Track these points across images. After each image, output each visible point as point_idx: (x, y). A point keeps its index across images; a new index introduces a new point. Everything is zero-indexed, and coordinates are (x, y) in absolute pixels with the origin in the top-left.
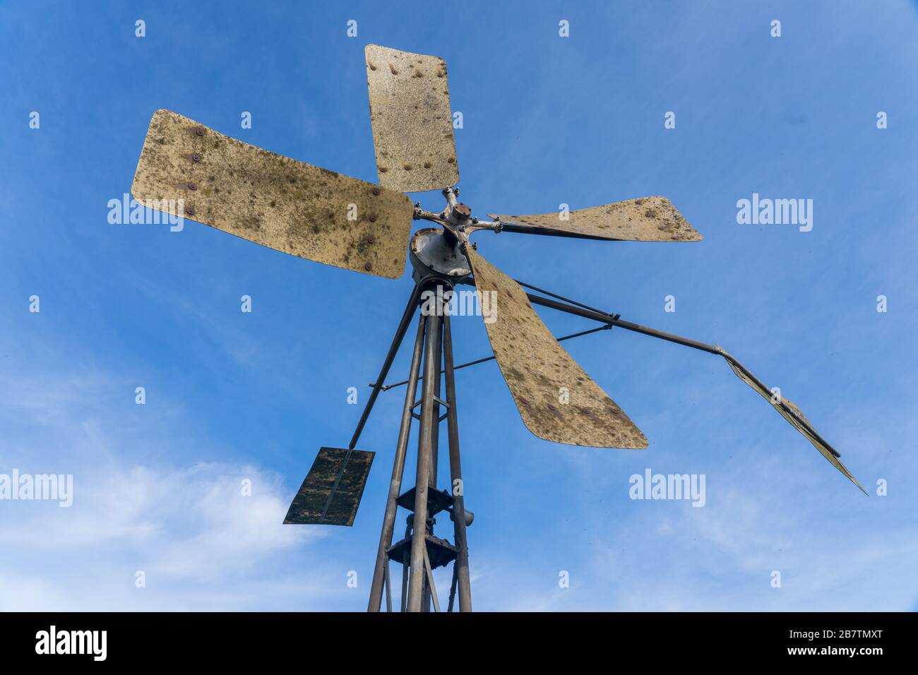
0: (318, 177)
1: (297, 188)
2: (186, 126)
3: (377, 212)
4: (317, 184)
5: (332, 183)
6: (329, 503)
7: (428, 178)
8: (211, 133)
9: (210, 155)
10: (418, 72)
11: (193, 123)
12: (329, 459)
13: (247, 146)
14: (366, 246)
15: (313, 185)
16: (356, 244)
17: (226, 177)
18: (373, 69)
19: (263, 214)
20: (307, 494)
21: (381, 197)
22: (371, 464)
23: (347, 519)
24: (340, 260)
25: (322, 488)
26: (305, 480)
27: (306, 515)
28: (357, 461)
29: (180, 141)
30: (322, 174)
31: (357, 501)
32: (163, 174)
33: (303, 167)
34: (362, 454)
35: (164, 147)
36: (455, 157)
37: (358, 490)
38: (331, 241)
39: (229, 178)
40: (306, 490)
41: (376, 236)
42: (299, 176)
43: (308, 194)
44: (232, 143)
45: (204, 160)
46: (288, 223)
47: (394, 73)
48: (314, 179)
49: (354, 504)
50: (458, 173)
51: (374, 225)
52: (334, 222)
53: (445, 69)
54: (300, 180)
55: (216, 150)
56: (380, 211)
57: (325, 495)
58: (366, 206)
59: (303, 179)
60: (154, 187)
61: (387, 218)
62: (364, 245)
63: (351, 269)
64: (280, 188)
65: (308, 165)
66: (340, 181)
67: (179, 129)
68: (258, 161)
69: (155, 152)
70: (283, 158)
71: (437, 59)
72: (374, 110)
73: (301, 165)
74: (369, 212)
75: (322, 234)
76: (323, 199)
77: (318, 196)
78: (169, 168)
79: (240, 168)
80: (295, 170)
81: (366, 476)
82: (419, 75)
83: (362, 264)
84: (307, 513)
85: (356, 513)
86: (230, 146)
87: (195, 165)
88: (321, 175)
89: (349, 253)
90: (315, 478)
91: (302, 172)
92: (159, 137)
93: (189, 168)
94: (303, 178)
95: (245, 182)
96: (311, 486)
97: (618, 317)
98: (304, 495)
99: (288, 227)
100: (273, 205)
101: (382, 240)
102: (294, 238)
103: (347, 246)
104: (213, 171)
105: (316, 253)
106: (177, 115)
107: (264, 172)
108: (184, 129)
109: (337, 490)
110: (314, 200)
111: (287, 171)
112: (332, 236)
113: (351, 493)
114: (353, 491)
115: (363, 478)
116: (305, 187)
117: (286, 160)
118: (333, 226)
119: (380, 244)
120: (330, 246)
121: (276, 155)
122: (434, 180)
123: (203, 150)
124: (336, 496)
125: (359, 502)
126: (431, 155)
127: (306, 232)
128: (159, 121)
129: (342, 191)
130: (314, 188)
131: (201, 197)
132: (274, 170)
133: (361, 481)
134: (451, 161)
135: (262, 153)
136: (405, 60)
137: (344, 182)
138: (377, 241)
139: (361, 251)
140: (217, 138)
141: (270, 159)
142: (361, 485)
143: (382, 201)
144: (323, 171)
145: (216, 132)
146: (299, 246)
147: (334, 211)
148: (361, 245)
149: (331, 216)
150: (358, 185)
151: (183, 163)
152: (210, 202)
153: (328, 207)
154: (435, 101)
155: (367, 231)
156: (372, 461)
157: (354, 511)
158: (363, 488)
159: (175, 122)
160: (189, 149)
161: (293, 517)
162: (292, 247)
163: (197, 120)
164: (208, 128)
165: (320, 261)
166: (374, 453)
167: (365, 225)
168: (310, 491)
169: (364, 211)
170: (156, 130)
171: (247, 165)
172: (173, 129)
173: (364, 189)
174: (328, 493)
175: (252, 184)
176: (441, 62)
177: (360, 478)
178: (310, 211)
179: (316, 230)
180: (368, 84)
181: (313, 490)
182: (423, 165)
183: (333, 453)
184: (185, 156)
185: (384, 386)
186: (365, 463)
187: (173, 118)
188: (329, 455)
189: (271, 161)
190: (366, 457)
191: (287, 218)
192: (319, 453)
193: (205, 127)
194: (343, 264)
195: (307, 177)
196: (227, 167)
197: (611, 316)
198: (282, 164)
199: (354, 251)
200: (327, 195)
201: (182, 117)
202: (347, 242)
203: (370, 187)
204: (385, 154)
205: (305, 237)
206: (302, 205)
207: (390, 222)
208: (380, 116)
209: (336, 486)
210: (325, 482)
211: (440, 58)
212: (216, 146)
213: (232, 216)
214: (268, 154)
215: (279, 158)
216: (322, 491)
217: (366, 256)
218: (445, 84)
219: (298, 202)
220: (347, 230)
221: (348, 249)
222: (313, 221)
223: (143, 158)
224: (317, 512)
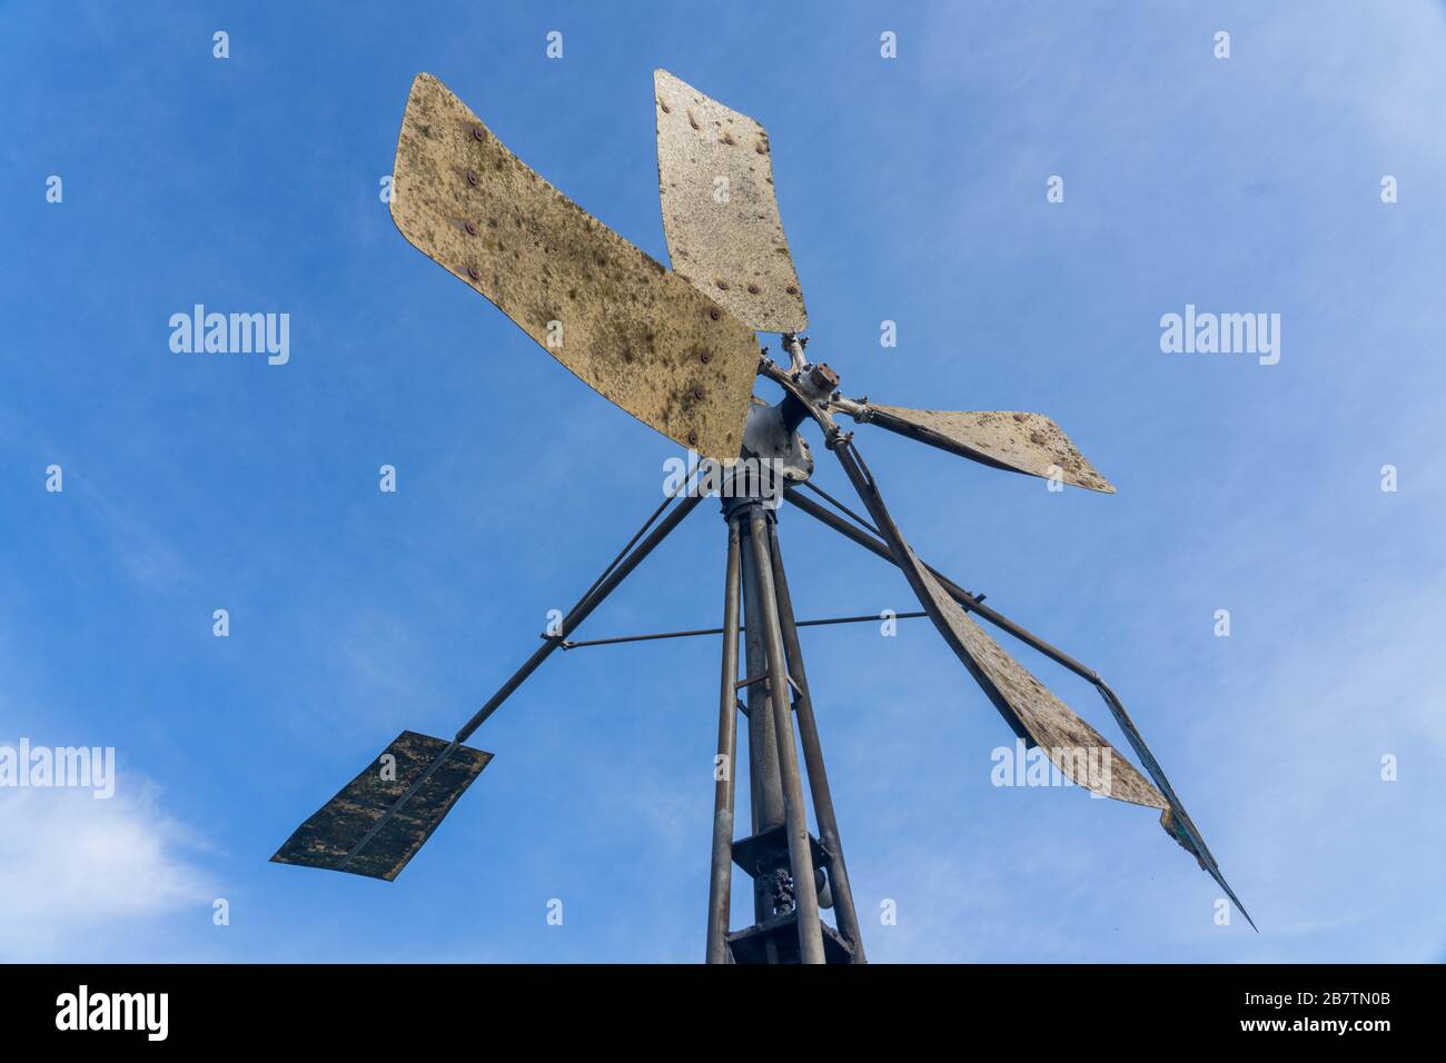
0: (637, 266)
1: (607, 276)
2: (460, 116)
3: (712, 349)
4: (635, 277)
5: (657, 283)
6: (371, 834)
7: (757, 309)
8: (493, 140)
9: (490, 179)
10: (728, 135)
11: (470, 115)
12: (409, 754)
13: (541, 182)
14: (692, 402)
15: (629, 278)
16: (680, 395)
17: (511, 226)
18: (666, 110)
19: (560, 308)
20: (339, 812)
21: (718, 325)
22: (477, 773)
23: (388, 868)
24: (657, 418)
25: (371, 806)
26: (349, 786)
27: (318, 850)
28: (456, 766)
29: (449, 139)
30: (644, 262)
31: (421, 838)
32: (430, 191)
33: (619, 242)
34: (472, 755)
35: (431, 144)
36: (797, 287)
37: (432, 818)
38: (646, 380)
39: (515, 229)
40: (342, 803)
41: (707, 389)
42: (612, 256)
43: (620, 290)
44: (520, 168)
45: (482, 187)
46: (591, 333)
47: (695, 126)
48: (631, 267)
49: (415, 841)
50: (805, 313)
51: (707, 368)
52: (652, 350)
53: (766, 142)
54: (612, 264)
55: (498, 173)
56: (717, 347)
57: (371, 818)
58: (699, 334)
59: (615, 263)
60: (421, 212)
61: (725, 362)
62: (690, 398)
63: (671, 436)
64: (584, 269)
65: (625, 242)
66: (667, 282)
67: (449, 118)
68: (556, 213)
69: (417, 147)
70: (591, 218)
71: (754, 123)
72: (664, 176)
73: (616, 238)
74: (701, 345)
75: (634, 365)
76: (639, 306)
77: (634, 298)
78: (436, 182)
79: (530, 216)
80: (605, 245)
81: (459, 796)
82: (729, 142)
83: (685, 431)
84: (322, 847)
85: (410, 858)
86: (517, 174)
87: (471, 191)
88: (640, 264)
89: (670, 408)
90: (367, 786)
91: (616, 251)
92: (423, 123)
93: (464, 193)
94: (617, 261)
95: (537, 244)
96: (353, 800)
97: (982, 598)
98: (333, 814)
99: (592, 340)
100: (572, 295)
101: (714, 397)
102: (599, 362)
103: (668, 394)
104: (495, 210)
105: (627, 397)
106: (448, 92)
107: (562, 235)
108: (457, 120)
109: (398, 812)
110: (630, 303)
111: (595, 243)
112: (649, 371)
113: (418, 822)
114: (423, 819)
115: (453, 797)
116: (619, 278)
117: (594, 223)
118: (650, 356)
119: (711, 402)
120: (645, 388)
121: (581, 210)
122: (766, 315)
123: (482, 169)
124: (391, 823)
125: (426, 839)
126: (757, 274)
127: (614, 355)
128: (424, 93)
129: (668, 298)
130: (630, 284)
131: (483, 251)
132: (576, 236)
133: (446, 803)
134: (791, 291)
135: (561, 199)
136: (711, 111)
137: (672, 285)
138: (707, 396)
139: (685, 408)
140: (500, 153)
141: (572, 215)
142: (442, 810)
143: (720, 332)
144: (646, 258)
145: (500, 143)
146: (606, 379)
147: (654, 329)
148: (686, 399)
149: (650, 338)
150: (691, 297)
151: (454, 181)
152: (495, 263)
153: (647, 322)
154: (753, 189)
155: (696, 377)
156: (481, 769)
157: (408, 854)
158: (444, 816)
159: (445, 104)
160: (462, 160)
161: (294, 851)
162: (597, 378)
163: (476, 113)
164: (489, 131)
165: (632, 411)
166: (491, 756)
167: (693, 365)
168: (347, 806)
169: (696, 341)
170: (418, 108)
171: (540, 216)
172: (442, 115)
173: (700, 304)
174: (377, 815)
175: (546, 250)
176: (761, 130)
177: (447, 795)
178: (622, 321)
179: (628, 357)
180: (658, 132)
181: (352, 807)
182: (746, 287)
183: (421, 745)
184: (455, 169)
185: (566, 642)
186: (468, 770)
187: (443, 96)
188: (412, 748)
189: (573, 218)
190: (474, 760)
191: (591, 323)
192: (396, 741)
193: (486, 128)
194: (660, 425)
195: (621, 261)
196: (513, 209)
197: (970, 594)
198: (588, 228)
199: (677, 407)
200: (647, 300)
201: (454, 98)
202: (667, 388)
203: (708, 304)
204: (684, 254)
205: (614, 365)
206: (611, 309)
207: (727, 370)
208: (674, 189)
209: (399, 806)
210: (383, 794)
211: (758, 124)
212: (499, 167)
213: (524, 300)
214: (570, 206)
215: (586, 217)
216: (368, 811)
217: (690, 419)
218: (768, 166)
219: (606, 301)
220: (669, 368)
221: (668, 400)
222: (625, 339)
223: (403, 151)
224: (340, 848)
